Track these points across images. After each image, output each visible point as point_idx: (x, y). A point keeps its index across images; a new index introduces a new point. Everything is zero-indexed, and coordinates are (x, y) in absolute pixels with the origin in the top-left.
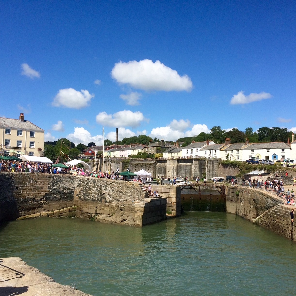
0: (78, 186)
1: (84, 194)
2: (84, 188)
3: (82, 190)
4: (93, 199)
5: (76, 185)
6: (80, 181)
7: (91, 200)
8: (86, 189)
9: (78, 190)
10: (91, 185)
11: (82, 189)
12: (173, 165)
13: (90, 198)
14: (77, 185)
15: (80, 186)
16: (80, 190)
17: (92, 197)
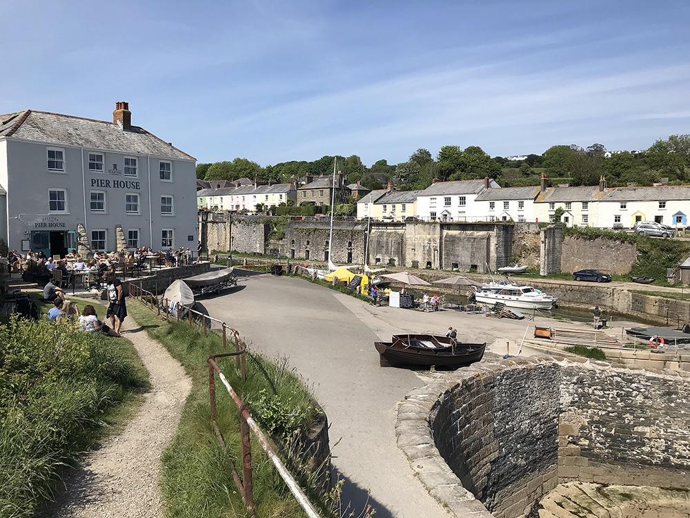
0: (572, 402)
1: (607, 436)
2: (609, 412)
3: (598, 422)
4: (666, 460)
5: (566, 399)
6: (580, 382)
7: (656, 464)
8: (620, 417)
9: (575, 420)
10: (649, 403)
11: (596, 418)
12: (429, 237)
13: (651, 454)
14: (570, 399)
15: (581, 402)
16: (586, 421)
17: (663, 451)
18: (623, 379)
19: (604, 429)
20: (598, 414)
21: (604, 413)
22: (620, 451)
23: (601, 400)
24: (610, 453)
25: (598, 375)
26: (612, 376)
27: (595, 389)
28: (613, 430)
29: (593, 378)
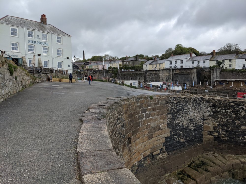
0: (210, 115)
6: (214, 106)
12: (168, 74)
14: (208, 114)
15: (214, 115)
18: (235, 104)
19: (226, 128)
20: (223, 121)
21: (225, 120)
22: (233, 138)
23: (224, 114)
24: (228, 139)
25: (223, 102)
26: (230, 103)
27: (221, 109)
28: (230, 128)
29: (220, 104)
